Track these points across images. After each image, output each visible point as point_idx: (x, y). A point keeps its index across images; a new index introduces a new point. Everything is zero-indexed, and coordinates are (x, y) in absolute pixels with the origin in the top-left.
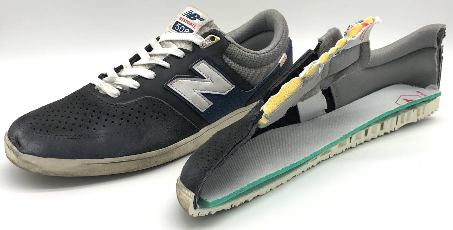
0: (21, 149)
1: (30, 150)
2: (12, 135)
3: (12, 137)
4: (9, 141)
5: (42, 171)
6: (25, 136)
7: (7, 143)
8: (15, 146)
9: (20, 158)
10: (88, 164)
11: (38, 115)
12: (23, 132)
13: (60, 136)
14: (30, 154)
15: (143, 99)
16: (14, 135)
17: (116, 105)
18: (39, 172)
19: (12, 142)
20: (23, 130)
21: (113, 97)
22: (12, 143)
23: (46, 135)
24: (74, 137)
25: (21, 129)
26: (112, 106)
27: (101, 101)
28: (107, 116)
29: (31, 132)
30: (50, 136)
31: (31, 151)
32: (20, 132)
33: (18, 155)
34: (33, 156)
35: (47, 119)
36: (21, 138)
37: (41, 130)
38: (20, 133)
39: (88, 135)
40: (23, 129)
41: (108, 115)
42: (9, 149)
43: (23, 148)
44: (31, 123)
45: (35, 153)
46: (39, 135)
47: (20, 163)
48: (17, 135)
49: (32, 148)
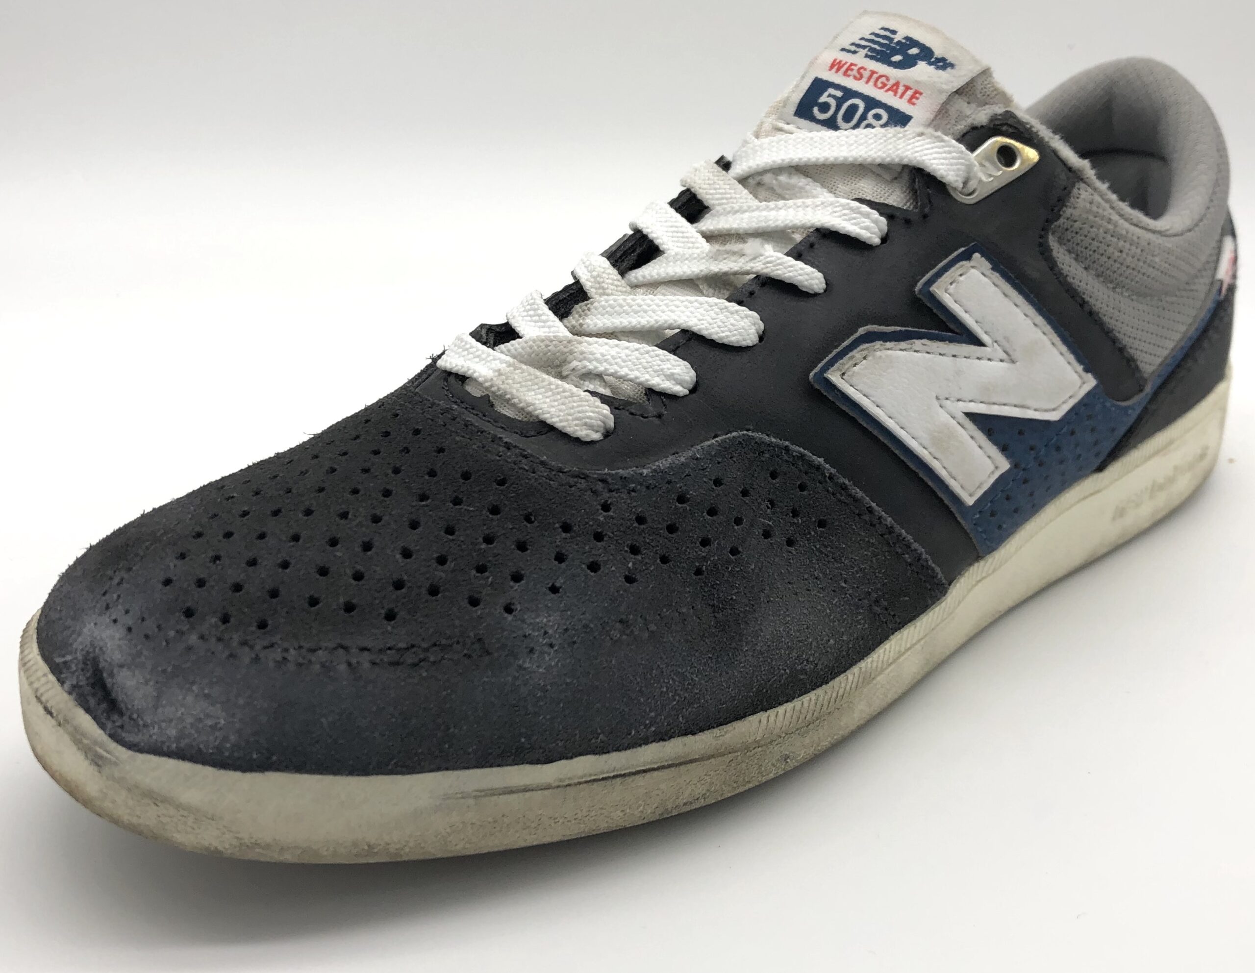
0: (122, 727)
1: (172, 732)
2: (64, 646)
3: (68, 658)
4: (52, 678)
5: (235, 842)
6: (139, 654)
7: (36, 685)
8: (88, 710)
9: (117, 775)
10: (475, 797)
11: (199, 535)
12: (130, 629)
13: (335, 649)
14: (170, 754)
15: (724, 448)
16: (80, 643)
17: (603, 481)
18: (220, 848)
19: (67, 685)
20: (129, 621)
21: (577, 440)
22: (70, 693)
23: (258, 647)
24: (410, 658)
25: (117, 612)
26: (583, 484)
27: (525, 457)
28: (564, 535)
29: (172, 633)
30: (277, 654)
31: (178, 739)
32: (109, 632)
33: (101, 757)
34: (186, 767)
35: (250, 555)
36: (121, 666)
37: (225, 619)
38: (112, 638)
39: (480, 640)
40: (127, 612)
41: (566, 528)
42: (53, 722)
43: (131, 718)
44: (168, 582)
45: (200, 750)
46: (220, 647)
47: (114, 802)
48: (92, 645)
49: (181, 719)
